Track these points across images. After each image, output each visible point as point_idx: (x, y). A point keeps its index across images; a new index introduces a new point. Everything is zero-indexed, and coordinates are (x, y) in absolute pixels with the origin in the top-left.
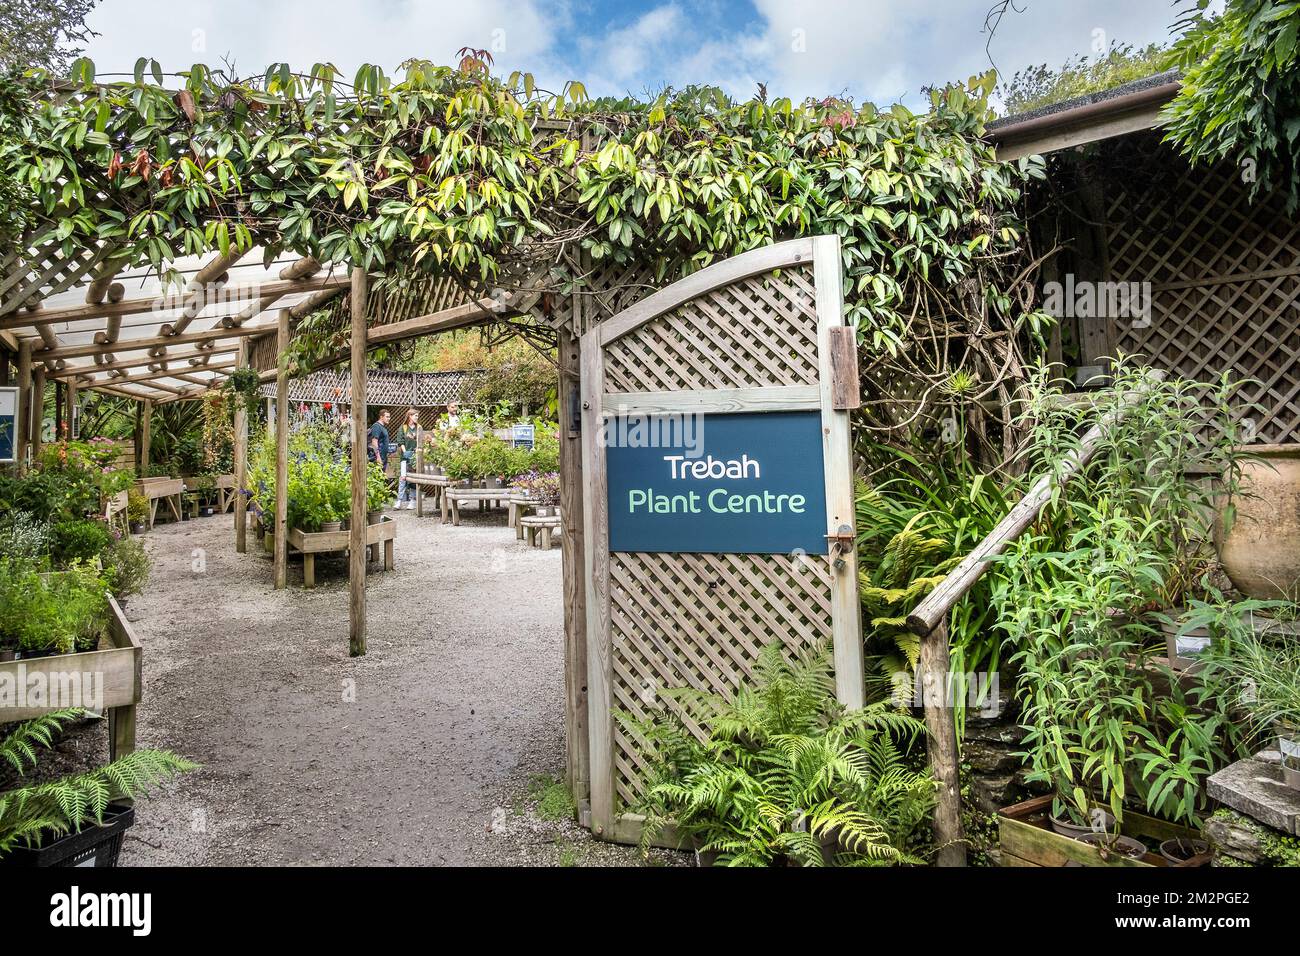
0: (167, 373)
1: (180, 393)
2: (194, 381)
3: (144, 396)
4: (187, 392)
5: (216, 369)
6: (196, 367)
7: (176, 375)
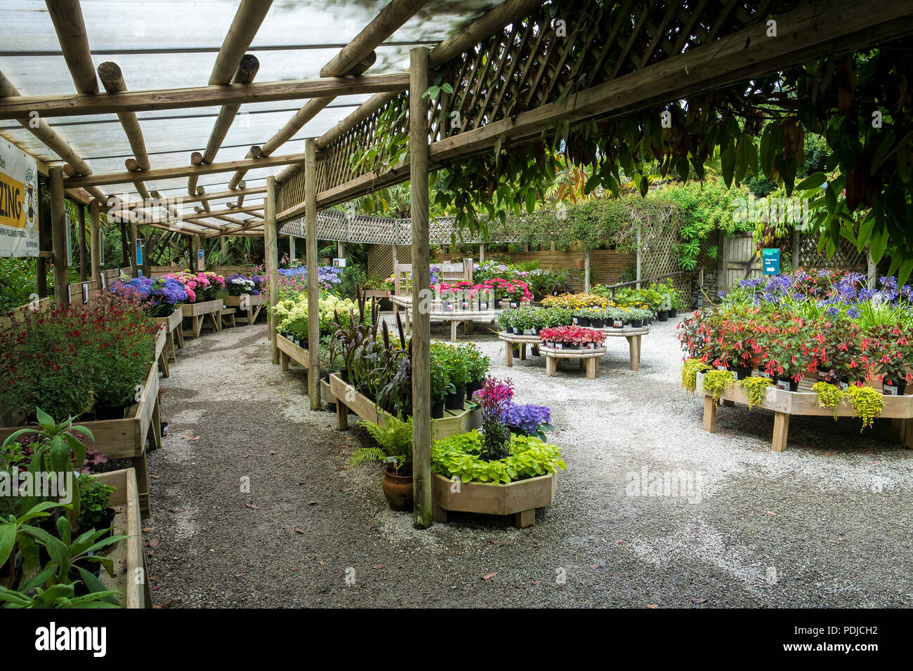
0: (210, 215)
1: (221, 230)
2: (232, 221)
3: (195, 232)
4: (227, 229)
5: (248, 212)
6: (232, 209)
7: (218, 216)
